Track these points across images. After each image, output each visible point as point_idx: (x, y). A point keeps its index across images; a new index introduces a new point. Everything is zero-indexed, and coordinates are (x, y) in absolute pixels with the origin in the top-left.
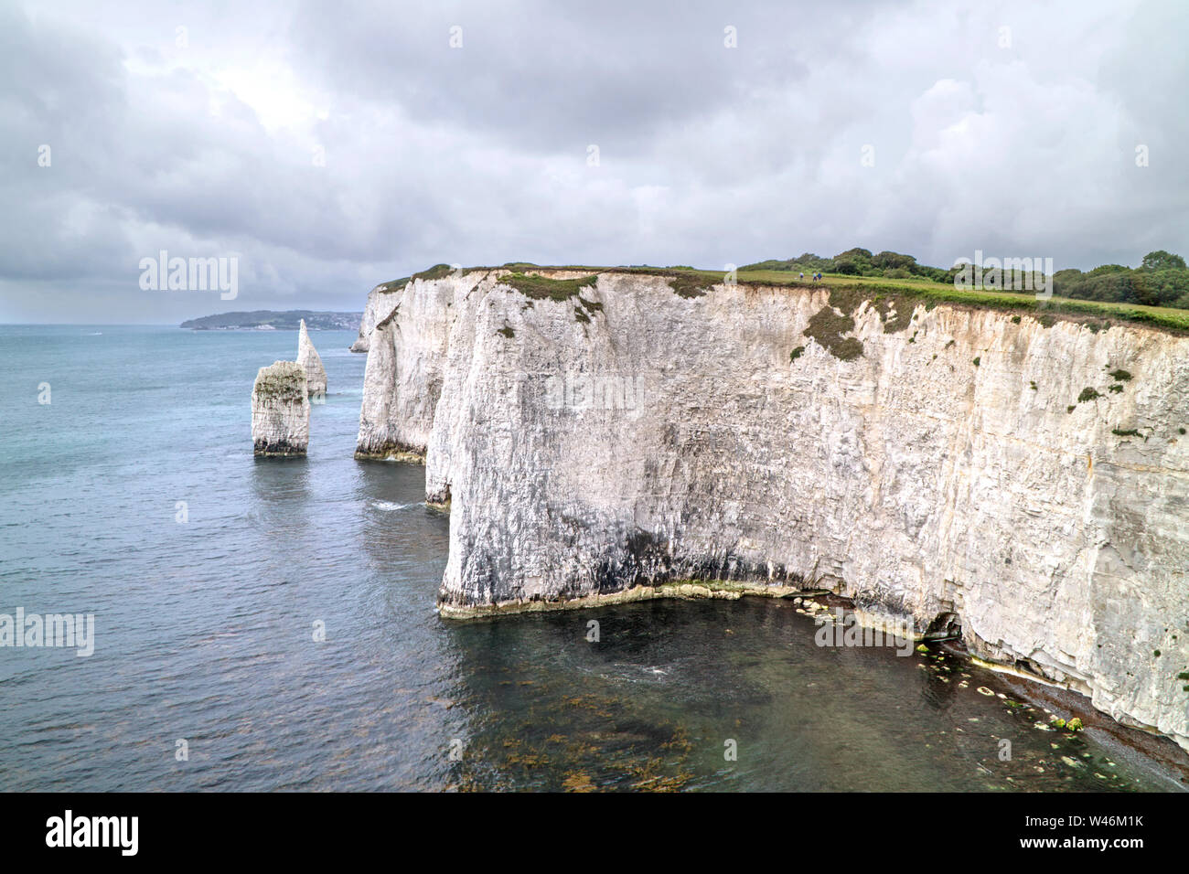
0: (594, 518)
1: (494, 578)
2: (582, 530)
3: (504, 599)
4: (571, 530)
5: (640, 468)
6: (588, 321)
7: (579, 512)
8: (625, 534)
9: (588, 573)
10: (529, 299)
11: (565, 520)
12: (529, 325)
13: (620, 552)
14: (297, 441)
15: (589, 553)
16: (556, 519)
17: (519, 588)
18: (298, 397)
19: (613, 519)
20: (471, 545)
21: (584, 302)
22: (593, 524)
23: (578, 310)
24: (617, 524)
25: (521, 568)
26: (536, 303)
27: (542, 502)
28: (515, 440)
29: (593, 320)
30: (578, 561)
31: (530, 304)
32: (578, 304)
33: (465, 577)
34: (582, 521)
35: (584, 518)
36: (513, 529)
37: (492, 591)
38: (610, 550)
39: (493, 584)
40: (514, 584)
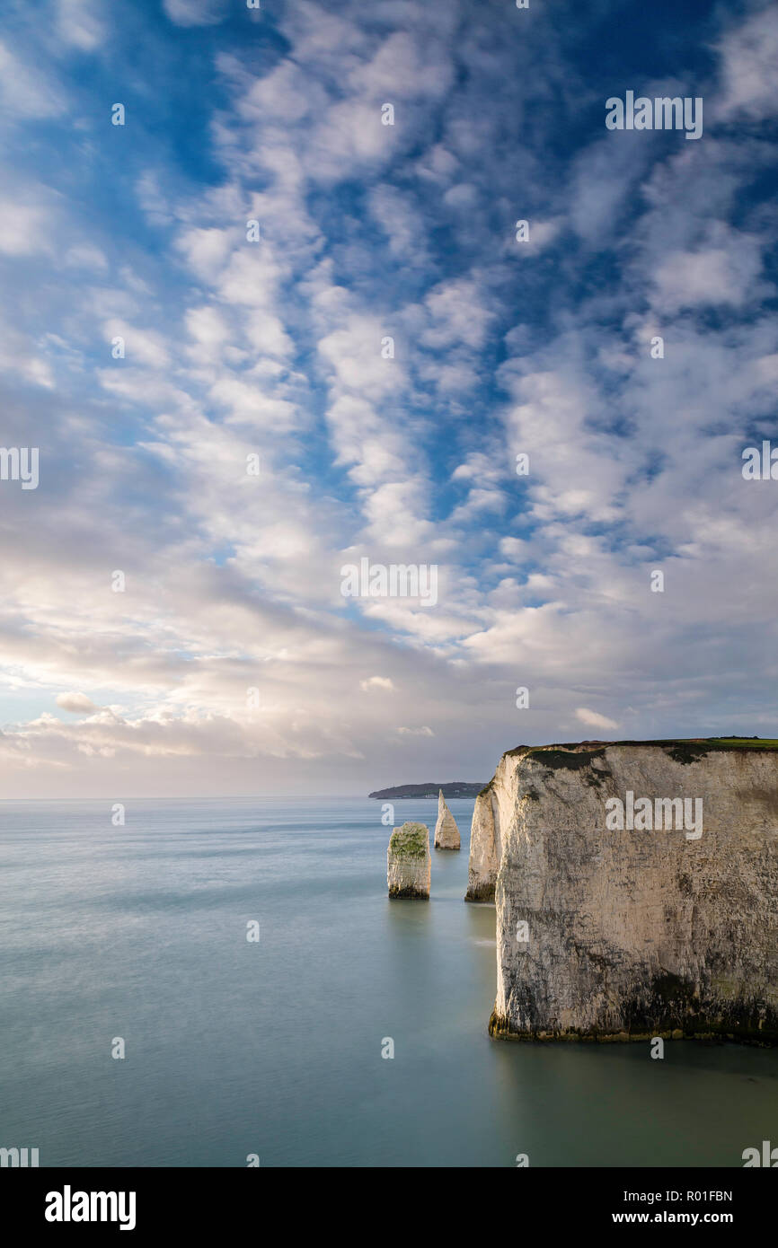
0: (620, 957)
1: (533, 1009)
2: (609, 968)
3: (543, 1029)
4: (598, 967)
5: (659, 914)
6: (599, 786)
7: (605, 952)
8: (650, 974)
9: (617, 1009)
10: (549, 769)
11: (593, 957)
12: (550, 789)
13: (647, 991)
15: (617, 991)
16: (584, 956)
17: (556, 1019)
18: (422, 849)
19: (637, 959)
20: (513, 976)
21: (595, 771)
22: (620, 963)
23: (590, 777)
24: (642, 964)
25: (555, 1001)
26: (557, 772)
27: (571, 941)
28: (545, 886)
29: (604, 784)
30: (608, 998)
31: (551, 774)
32: (590, 772)
33: (509, 1006)
34: (608, 960)
35: (610, 957)
36: (547, 963)
37: (531, 1021)
38: (637, 988)
39: (532, 1015)
40: (550, 1015)
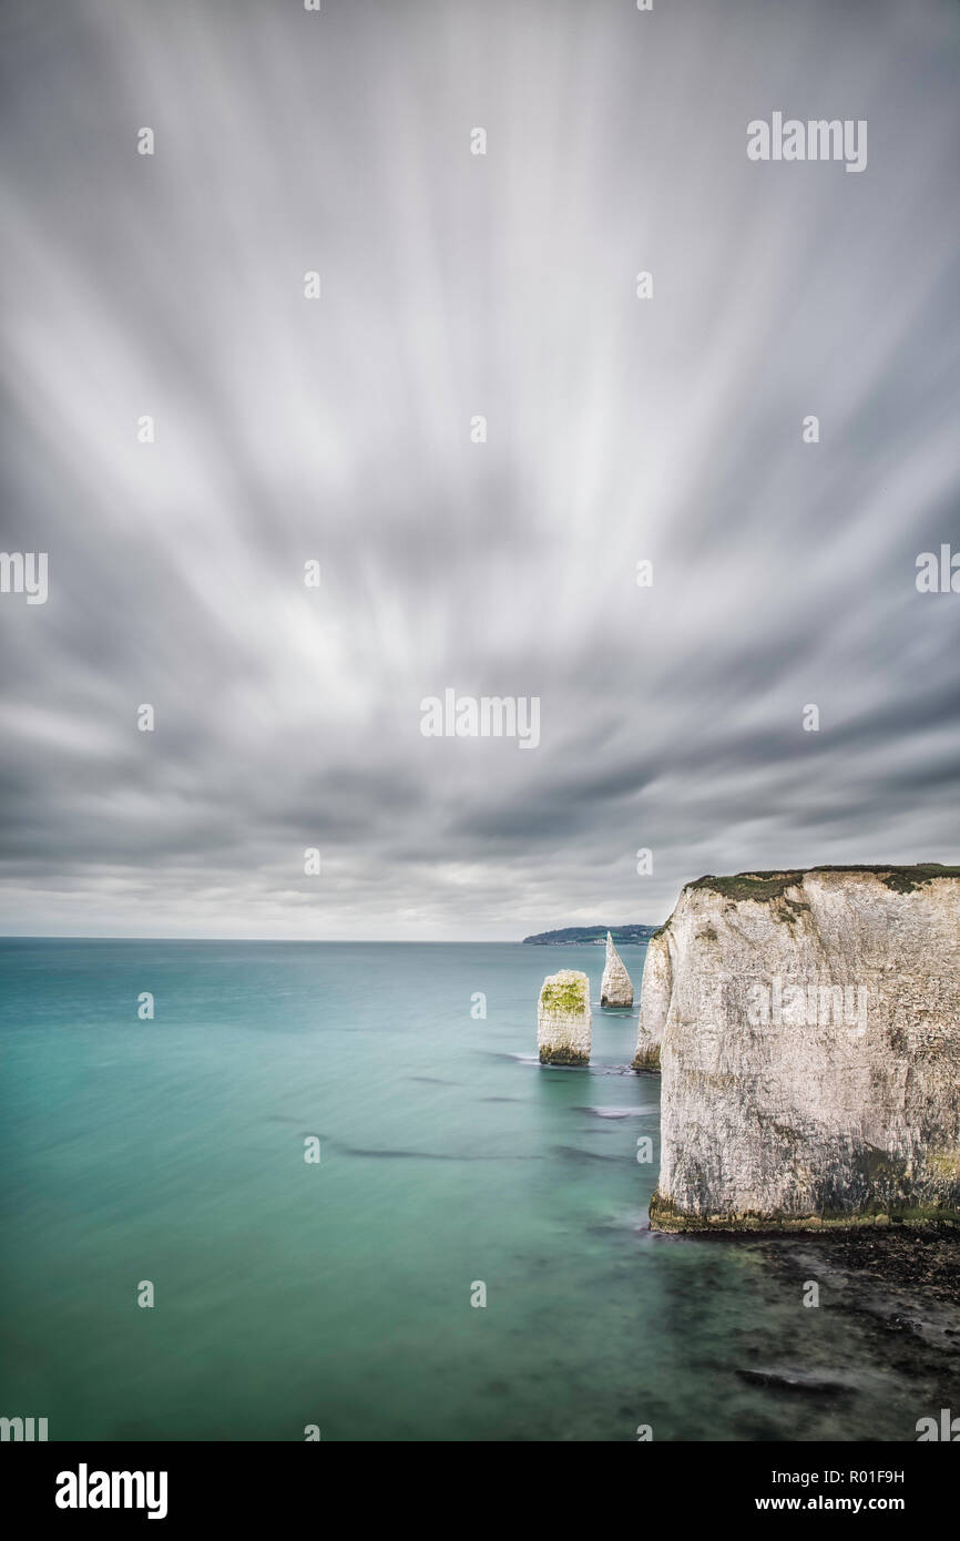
0: (813, 1129)
1: (704, 1189)
2: (799, 1142)
3: (716, 1212)
4: (786, 1141)
5: (865, 1078)
6: (794, 921)
7: (795, 1122)
8: (851, 1150)
9: (808, 1190)
10: (731, 901)
11: (779, 1129)
12: (731, 927)
13: (846, 1170)
14: (579, 1049)
15: (808, 1168)
16: (768, 1127)
17: (731, 1201)
18: (580, 1004)
19: (835, 1131)
20: (679, 1151)
21: (788, 902)
22: (812, 1136)
23: (782, 910)
24: (841, 1138)
25: (731, 1180)
26: (739, 905)
27: (752, 1109)
28: (722, 1044)
29: (799, 920)
30: (796, 1176)
31: (734, 907)
32: (783, 904)
33: (674, 1185)
34: (798, 1132)
35: (801, 1129)
36: (722, 1136)
37: (701, 1203)
38: (834, 1166)
39: (702, 1195)
40: (725, 1196)
